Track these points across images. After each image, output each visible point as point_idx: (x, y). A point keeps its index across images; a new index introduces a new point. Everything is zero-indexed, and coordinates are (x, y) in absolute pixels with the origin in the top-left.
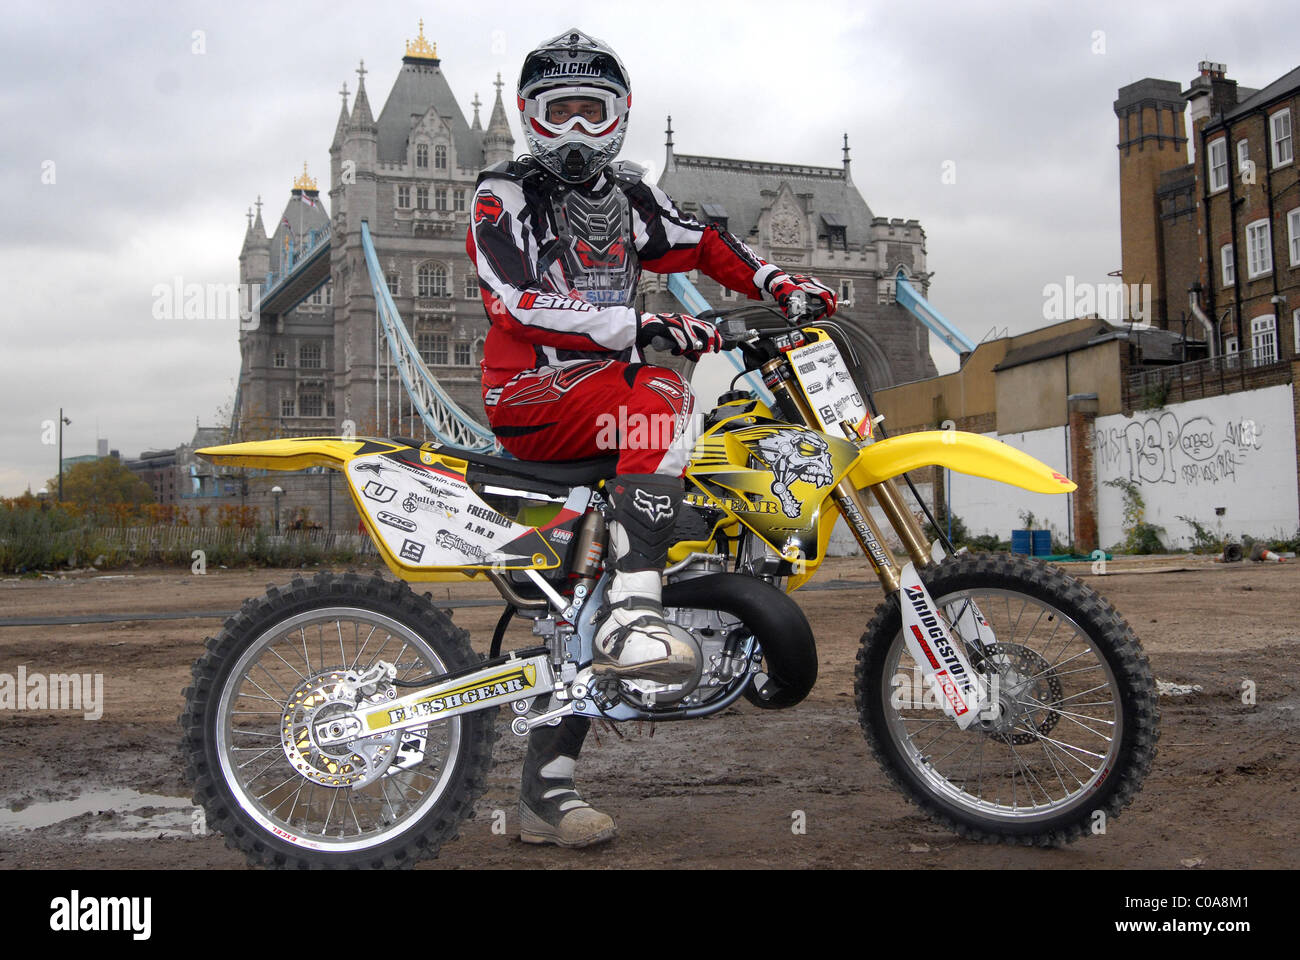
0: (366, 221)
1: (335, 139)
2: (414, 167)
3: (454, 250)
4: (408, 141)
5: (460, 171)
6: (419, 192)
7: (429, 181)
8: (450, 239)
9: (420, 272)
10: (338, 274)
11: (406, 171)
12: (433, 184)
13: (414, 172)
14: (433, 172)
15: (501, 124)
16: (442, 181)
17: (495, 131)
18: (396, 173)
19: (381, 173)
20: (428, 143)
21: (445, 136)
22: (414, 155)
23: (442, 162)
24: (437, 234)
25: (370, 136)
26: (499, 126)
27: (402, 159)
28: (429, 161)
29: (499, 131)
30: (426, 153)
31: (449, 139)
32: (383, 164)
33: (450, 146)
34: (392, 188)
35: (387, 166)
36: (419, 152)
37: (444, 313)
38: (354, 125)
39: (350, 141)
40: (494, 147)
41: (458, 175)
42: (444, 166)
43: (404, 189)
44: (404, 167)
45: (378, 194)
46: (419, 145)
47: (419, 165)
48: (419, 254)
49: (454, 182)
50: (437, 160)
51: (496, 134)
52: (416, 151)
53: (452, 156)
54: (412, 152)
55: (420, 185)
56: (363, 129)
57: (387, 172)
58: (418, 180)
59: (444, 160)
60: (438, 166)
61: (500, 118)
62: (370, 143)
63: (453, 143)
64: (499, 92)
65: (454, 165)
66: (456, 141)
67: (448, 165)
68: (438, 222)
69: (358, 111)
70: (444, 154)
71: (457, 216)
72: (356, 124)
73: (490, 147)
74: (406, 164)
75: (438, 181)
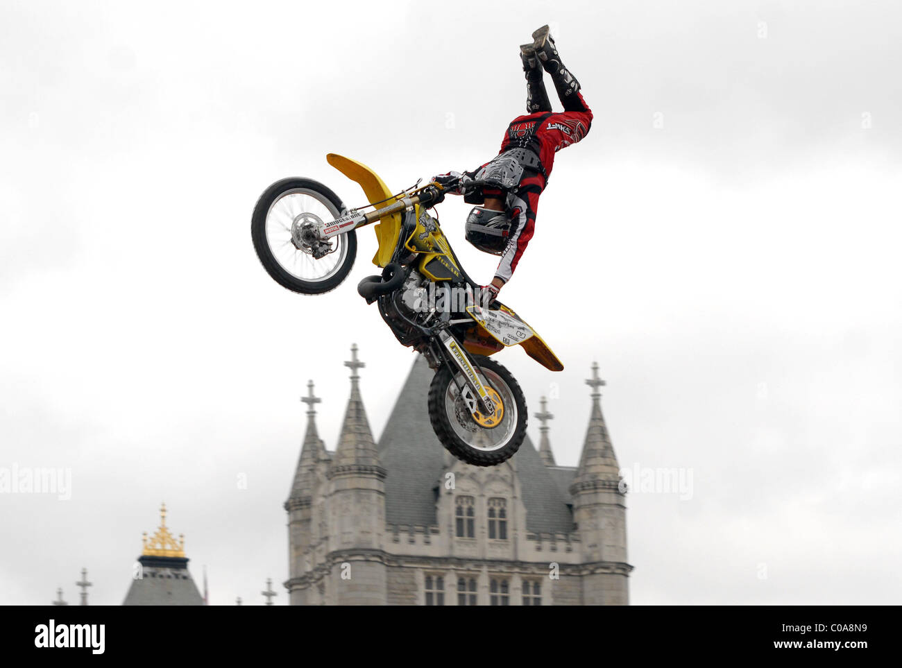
1: (295, 484)
2: (451, 537)
4: (436, 491)
5: (533, 544)
6: (461, 583)
7: (479, 562)
11: (438, 546)
12: (485, 569)
13: (451, 547)
14: (484, 546)
15: (603, 456)
16: (501, 562)
17: (592, 470)
18: (419, 549)
19: (393, 549)
20: (474, 493)
21: (503, 479)
22: (450, 516)
23: (499, 529)
25: (374, 483)
26: (601, 460)
27: (429, 523)
28: (477, 525)
29: (599, 468)
30: (470, 512)
31: (512, 486)
32: (396, 532)
33: (515, 497)
34: (413, 577)
35: (403, 536)
36: (459, 511)
38: (344, 462)
39: (337, 491)
40: (593, 499)
41: (529, 552)
42: (503, 536)
43: (435, 578)
44: (434, 538)
45: (389, 588)
46: (459, 498)
47: (460, 534)
49: (522, 565)
50: (491, 524)
51: (595, 476)
52: (453, 507)
53: (517, 516)
54: (447, 511)
55: (463, 570)
56: (362, 470)
57: (403, 547)
58: (460, 561)
59: (503, 524)
60: (492, 536)
61: (600, 446)
62: (374, 496)
63: (518, 493)
64: (596, 398)
65: (522, 533)
66: (523, 489)
67: (510, 533)
69: (350, 437)
70: (503, 513)
72: (349, 461)
73: (585, 499)
74: (436, 532)
75: (493, 562)
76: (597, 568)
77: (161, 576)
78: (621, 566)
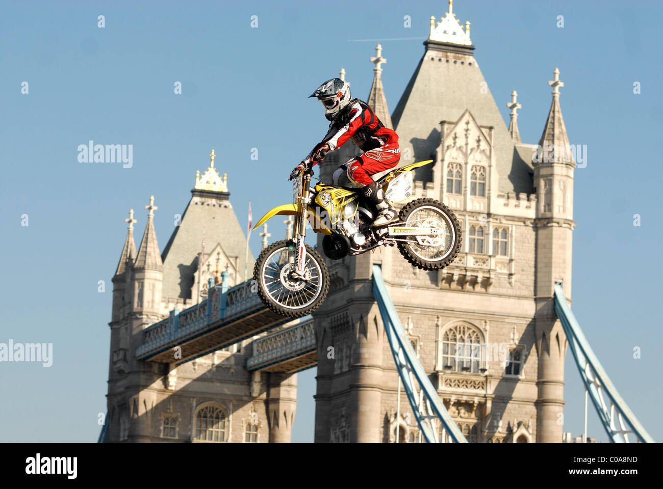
0: (380, 266)
2: (442, 191)
3: (492, 309)
5: (503, 201)
7: (463, 212)
8: (487, 293)
9: (446, 336)
10: (325, 331)
12: (468, 218)
14: (468, 200)
16: (479, 213)
20: (461, 161)
21: (483, 152)
22: (443, 176)
23: (481, 189)
24: (468, 287)
27: (428, 181)
28: (464, 184)
30: (459, 175)
31: (490, 158)
33: (491, 166)
36: (450, 173)
37: (477, 395)
41: (499, 207)
42: (482, 194)
44: (430, 192)
46: (450, 164)
47: (450, 190)
48: (448, 312)
49: (493, 216)
50: (474, 184)
52: (446, 170)
53: (492, 180)
54: (440, 173)
59: (483, 185)
60: (474, 193)
63: (494, 163)
64: (555, 95)
65: (494, 193)
68: (473, 271)
70: (483, 178)
71: (497, 263)
73: (543, 170)
74: (432, 188)
75: (473, 213)
76: (548, 223)
77: (208, 205)
78: (567, 222)
